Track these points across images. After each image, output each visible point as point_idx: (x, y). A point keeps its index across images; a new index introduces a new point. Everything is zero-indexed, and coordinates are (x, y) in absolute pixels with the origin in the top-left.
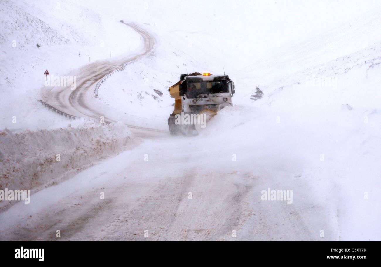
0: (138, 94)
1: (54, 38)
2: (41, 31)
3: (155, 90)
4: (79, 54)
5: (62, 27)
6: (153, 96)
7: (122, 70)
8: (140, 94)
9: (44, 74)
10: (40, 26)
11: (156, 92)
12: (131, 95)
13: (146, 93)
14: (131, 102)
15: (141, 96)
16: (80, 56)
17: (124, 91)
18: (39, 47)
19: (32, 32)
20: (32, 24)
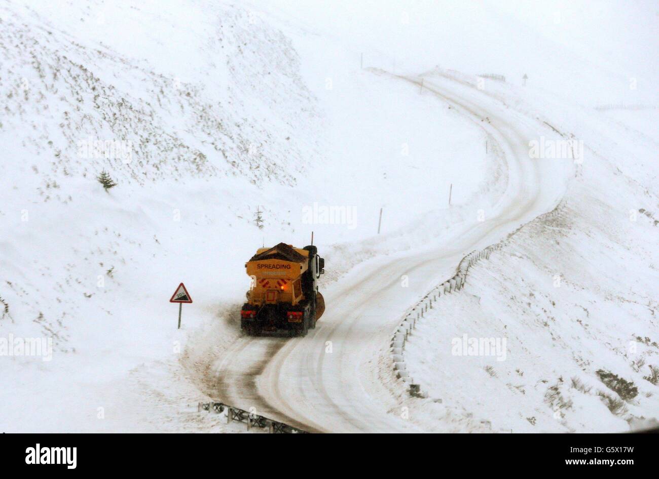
0: (544, 389)
1: (151, 147)
2: (97, 115)
3: (602, 375)
4: (259, 219)
5: (161, 96)
6: (607, 400)
7: (459, 289)
8: (556, 389)
9: (171, 301)
10: (88, 96)
11: (609, 384)
12: (523, 392)
13: (575, 384)
14: (529, 419)
15: (561, 399)
16: (261, 227)
17: (491, 374)
18: (110, 186)
19: (66, 123)
20: (57, 85)
